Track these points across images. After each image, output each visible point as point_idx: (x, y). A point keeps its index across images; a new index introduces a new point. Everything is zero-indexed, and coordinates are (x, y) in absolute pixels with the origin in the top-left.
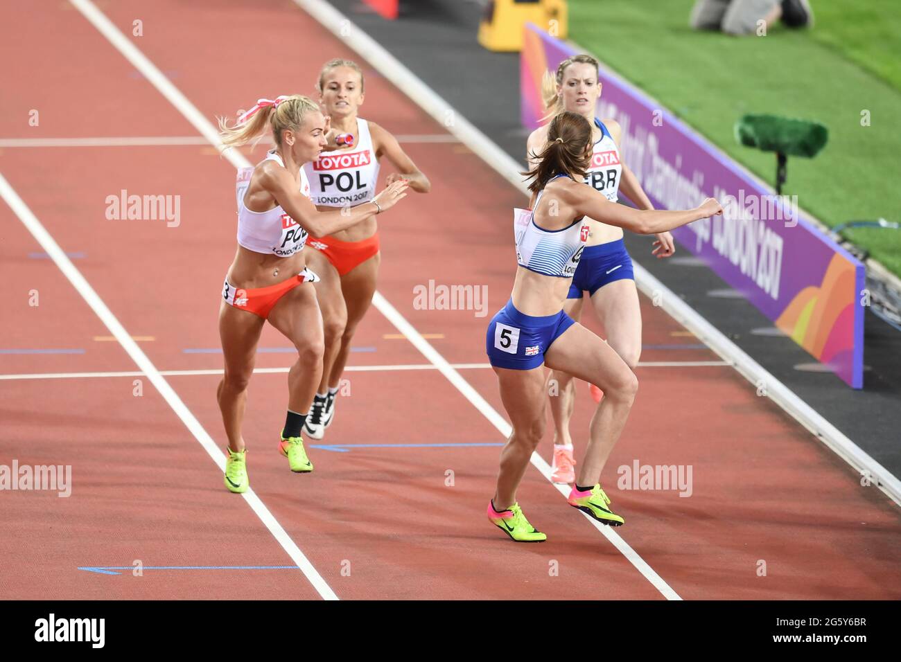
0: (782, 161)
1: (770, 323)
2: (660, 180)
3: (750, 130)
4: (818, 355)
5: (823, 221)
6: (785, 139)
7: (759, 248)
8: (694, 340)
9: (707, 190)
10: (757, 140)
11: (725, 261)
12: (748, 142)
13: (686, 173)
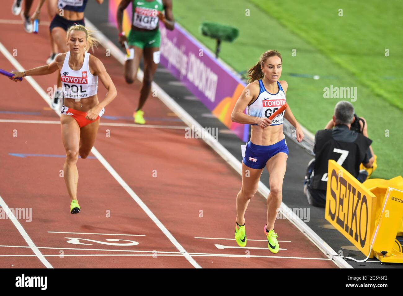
0: (219, 43)
1: (210, 112)
2: (167, 48)
3: (206, 29)
4: (229, 126)
5: (235, 69)
6: (221, 34)
7: (207, 80)
8: (176, 117)
9: (186, 53)
10: (209, 33)
11: (192, 84)
12: (205, 34)
13: (178, 45)
